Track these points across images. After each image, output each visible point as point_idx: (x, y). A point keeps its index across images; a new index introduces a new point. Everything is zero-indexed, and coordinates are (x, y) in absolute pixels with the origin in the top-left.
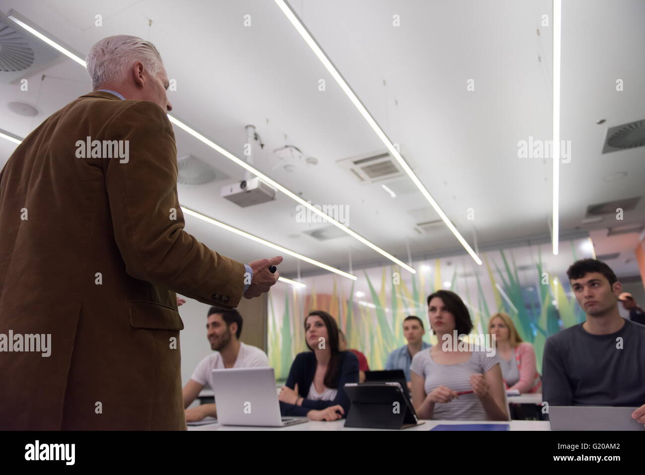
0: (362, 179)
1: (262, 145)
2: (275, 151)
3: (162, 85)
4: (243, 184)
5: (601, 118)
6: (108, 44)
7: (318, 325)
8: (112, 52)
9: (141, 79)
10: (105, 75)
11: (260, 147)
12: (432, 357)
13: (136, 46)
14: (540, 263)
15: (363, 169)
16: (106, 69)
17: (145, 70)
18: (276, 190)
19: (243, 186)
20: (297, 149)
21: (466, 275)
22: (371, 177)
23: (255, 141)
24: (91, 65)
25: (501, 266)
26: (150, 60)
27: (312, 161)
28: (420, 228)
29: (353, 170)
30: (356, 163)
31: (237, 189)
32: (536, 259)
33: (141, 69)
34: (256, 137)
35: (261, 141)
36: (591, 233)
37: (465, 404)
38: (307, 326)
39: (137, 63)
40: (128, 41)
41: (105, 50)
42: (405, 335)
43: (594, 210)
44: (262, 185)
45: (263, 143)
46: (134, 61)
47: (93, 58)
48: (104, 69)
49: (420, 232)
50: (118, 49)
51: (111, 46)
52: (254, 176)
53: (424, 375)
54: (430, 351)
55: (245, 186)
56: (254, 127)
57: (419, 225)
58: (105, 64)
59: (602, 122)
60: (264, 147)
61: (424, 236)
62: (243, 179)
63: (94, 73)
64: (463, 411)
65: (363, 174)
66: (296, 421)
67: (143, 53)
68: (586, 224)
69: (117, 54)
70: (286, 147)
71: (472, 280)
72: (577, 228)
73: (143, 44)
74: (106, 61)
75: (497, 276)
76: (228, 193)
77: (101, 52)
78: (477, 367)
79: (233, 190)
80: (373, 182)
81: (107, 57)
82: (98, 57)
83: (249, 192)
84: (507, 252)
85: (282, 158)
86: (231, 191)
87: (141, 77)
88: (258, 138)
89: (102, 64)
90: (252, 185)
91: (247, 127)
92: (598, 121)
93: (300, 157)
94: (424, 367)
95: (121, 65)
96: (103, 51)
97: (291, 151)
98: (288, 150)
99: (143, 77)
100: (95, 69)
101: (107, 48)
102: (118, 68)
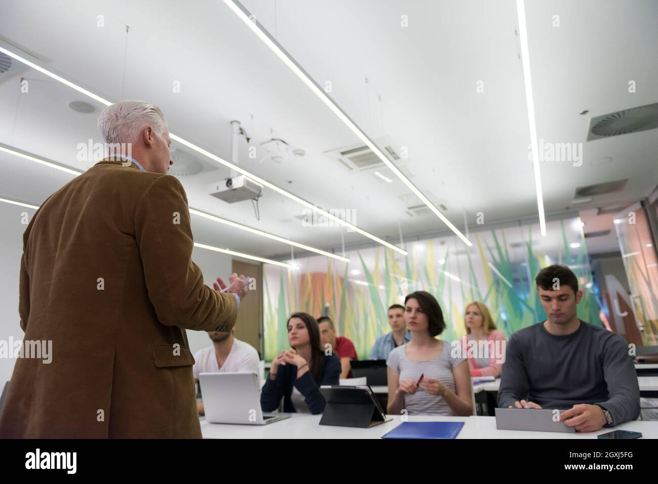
0: (351, 169)
1: (248, 139)
2: (261, 144)
3: (166, 144)
4: (229, 182)
5: (584, 109)
6: (121, 110)
7: (299, 327)
8: (125, 117)
9: (150, 141)
10: (119, 139)
11: (246, 140)
12: (406, 353)
13: (146, 111)
14: (531, 241)
15: (351, 159)
16: (119, 133)
17: (153, 133)
18: (262, 186)
19: (229, 185)
20: (283, 141)
21: (457, 253)
22: (360, 166)
23: (241, 135)
24: (104, 127)
25: (492, 244)
26: (156, 123)
27: (300, 153)
28: (411, 211)
29: (340, 160)
30: (343, 153)
31: (223, 187)
32: (526, 238)
33: (150, 131)
34: (242, 132)
35: (246, 135)
36: (581, 213)
37: (434, 398)
38: (289, 328)
39: (147, 128)
40: (138, 107)
41: (118, 115)
42: (390, 323)
43: (582, 192)
44: (248, 183)
45: (248, 137)
46: (145, 125)
47: (107, 122)
48: (118, 132)
49: (411, 215)
50: (130, 115)
51: (124, 113)
52: (240, 174)
53: (399, 370)
54: (406, 348)
55: (231, 184)
56: (239, 122)
57: (410, 208)
58: (119, 127)
59: (585, 112)
60: (250, 141)
61: (415, 218)
62: (228, 177)
63: (107, 134)
64: (432, 403)
65: (351, 164)
66: (277, 419)
67: (152, 118)
68: (575, 205)
69: (129, 119)
70: (273, 140)
71: (463, 258)
72: (567, 208)
73: (151, 109)
74: (119, 125)
75: (487, 254)
76: (215, 191)
77: (114, 116)
78: (447, 363)
79: (219, 188)
80: (362, 170)
81: (120, 121)
82: (111, 122)
83: (235, 190)
84: (498, 232)
85: (269, 151)
86: (218, 189)
87: (150, 139)
88: (243, 132)
89: (115, 128)
90: (237, 183)
91: (232, 122)
92: (582, 112)
93: (287, 149)
94: (399, 363)
95: (133, 129)
96: (117, 116)
97: (278, 144)
98: (274, 142)
99: (152, 138)
100: (109, 132)
101: (120, 113)
102: (130, 131)
